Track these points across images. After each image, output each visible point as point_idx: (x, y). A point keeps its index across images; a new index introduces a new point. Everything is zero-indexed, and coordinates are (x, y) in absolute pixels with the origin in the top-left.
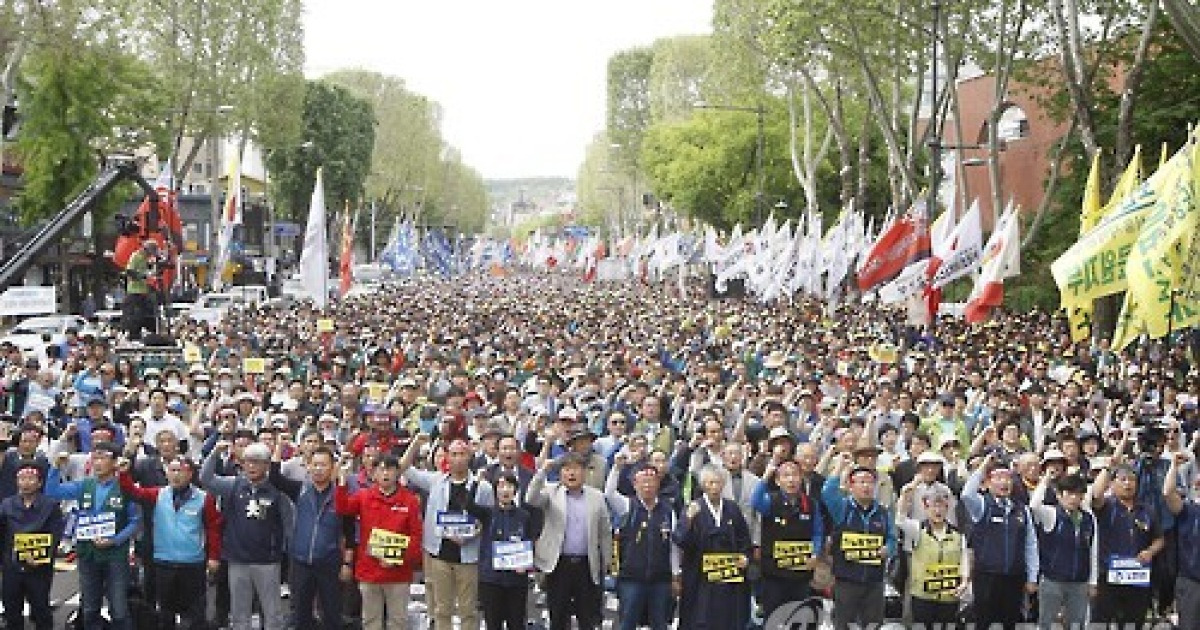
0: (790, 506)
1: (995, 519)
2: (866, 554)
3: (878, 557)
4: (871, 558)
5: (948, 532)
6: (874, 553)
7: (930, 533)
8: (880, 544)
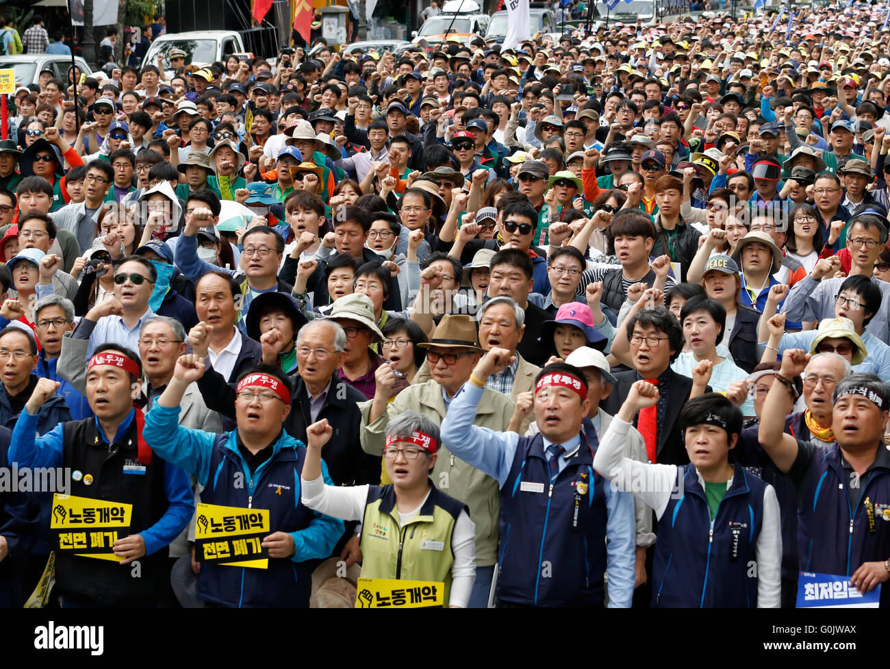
0: (103, 445)
1: (527, 487)
2: (241, 548)
3: (264, 554)
4: (251, 556)
5: (427, 510)
6: (258, 549)
7: (385, 509)
8: (266, 528)
